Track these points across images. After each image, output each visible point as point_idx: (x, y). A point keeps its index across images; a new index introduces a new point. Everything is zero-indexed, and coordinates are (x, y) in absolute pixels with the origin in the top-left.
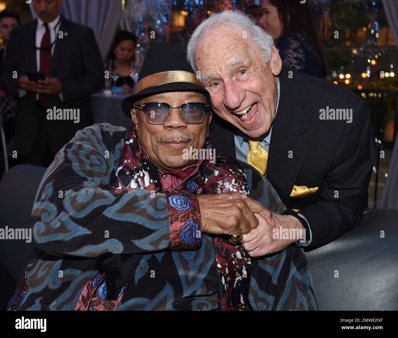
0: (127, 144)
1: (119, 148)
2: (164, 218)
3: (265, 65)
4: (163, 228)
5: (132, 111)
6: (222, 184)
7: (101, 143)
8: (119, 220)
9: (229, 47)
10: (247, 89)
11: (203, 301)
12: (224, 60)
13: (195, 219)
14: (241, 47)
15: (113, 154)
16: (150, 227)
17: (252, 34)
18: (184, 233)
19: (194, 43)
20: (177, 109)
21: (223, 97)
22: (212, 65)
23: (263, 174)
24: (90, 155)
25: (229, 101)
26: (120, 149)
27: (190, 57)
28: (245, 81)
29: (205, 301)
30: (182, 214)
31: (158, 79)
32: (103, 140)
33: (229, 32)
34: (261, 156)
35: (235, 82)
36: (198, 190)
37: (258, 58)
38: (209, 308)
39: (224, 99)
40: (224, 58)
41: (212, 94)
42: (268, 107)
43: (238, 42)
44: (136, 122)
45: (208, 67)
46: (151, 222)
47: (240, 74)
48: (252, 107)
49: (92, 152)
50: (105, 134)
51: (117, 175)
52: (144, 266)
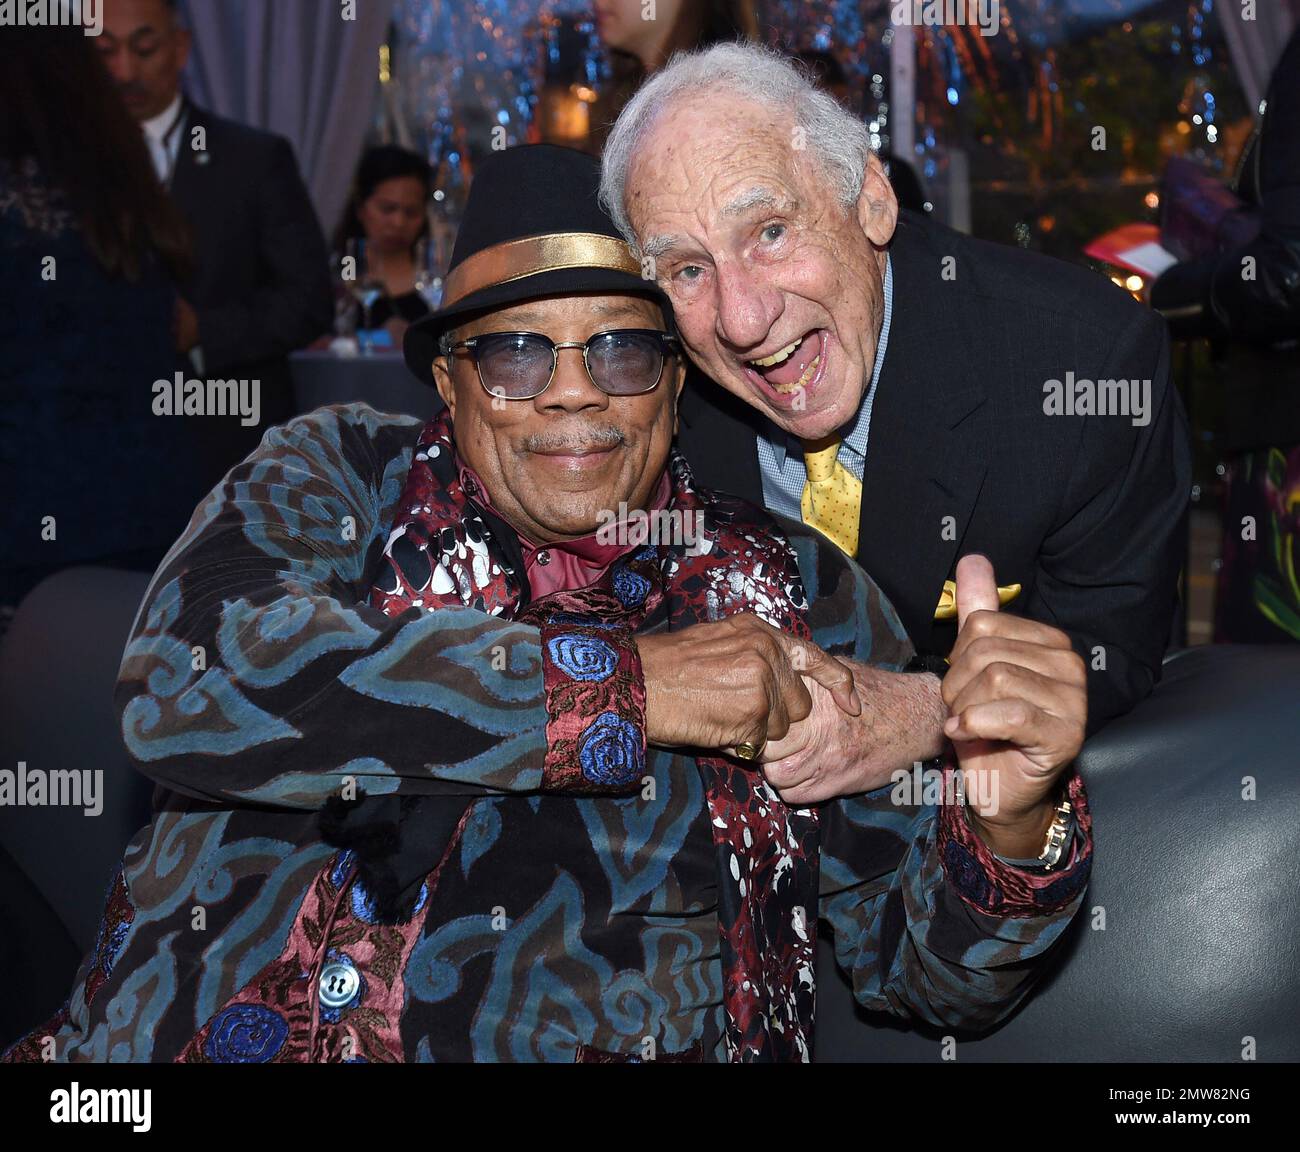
0: (422, 462)
1: (396, 472)
2: (530, 701)
3: (842, 212)
4: (527, 731)
5: (437, 365)
6: (722, 578)
7: (338, 460)
8: (388, 702)
9: (730, 155)
10: (786, 285)
11: (676, 931)
12: (715, 196)
13: (628, 707)
14: (767, 155)
15: (378, 490)
16: (486, 726)
17: (801, 114)
18: (591, 750)
19: (624, 145)
20: (575, 351)
21: (714, 313)
22: (678, 210)
23: (849, 553)
24: (302, 495)
25: (731, 322)
26: (400, 476)
27: (609, 187)
28: (782, 260)
29: (682, 931)
30: (586, 691)
31: (513, 262)
32: (344, 449)
33: (730, 110)
34: (844, 498)
35: (749, 265)
36: (649, 598)
37: (820, 190)
38: (694, 950)
39: (716, 321)
40: (712, 190)
41: (679, 305)
42: (853, 346)
43: (757, 141)
44: (451, 396)
45: (665, 216)
46: (488, 710)
47: (764, 237)
48: (802, 342)
49: (311, 486)
50: (350, 433)
51: (389, 554)
52: (489, 822)
